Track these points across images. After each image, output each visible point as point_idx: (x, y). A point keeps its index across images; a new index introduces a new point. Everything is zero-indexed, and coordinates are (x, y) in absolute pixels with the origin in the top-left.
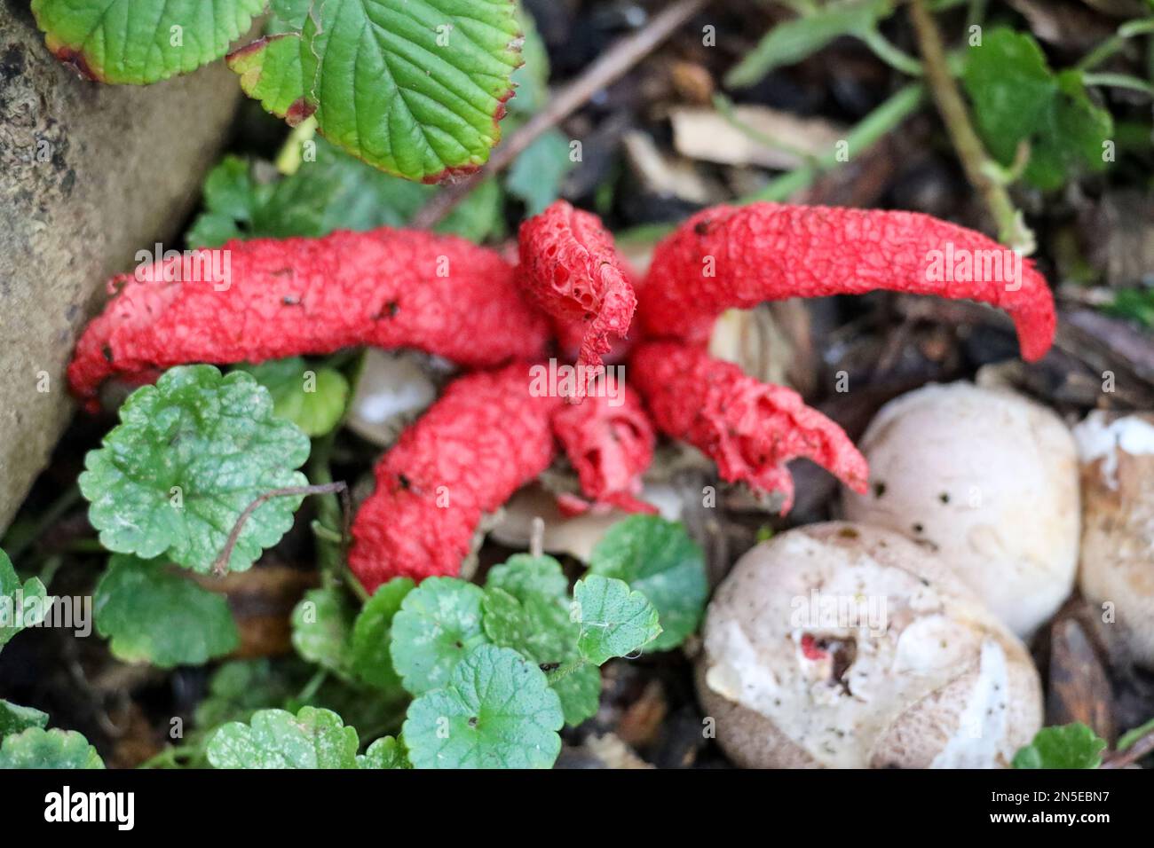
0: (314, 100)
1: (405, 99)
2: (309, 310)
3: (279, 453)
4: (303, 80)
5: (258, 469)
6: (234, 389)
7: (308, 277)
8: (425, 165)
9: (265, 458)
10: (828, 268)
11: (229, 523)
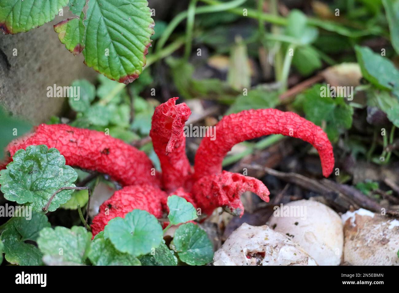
0: (83, 45)
1: (114, 45)
2: (79, 145)
3: (67, 178)
4: (80, 36)
5: (59, 182)
6: (52, 154)
7: (79, 135)
8: (120, 73)
9: (62, 179)
10: (257, 125)
11: (49, 197)
